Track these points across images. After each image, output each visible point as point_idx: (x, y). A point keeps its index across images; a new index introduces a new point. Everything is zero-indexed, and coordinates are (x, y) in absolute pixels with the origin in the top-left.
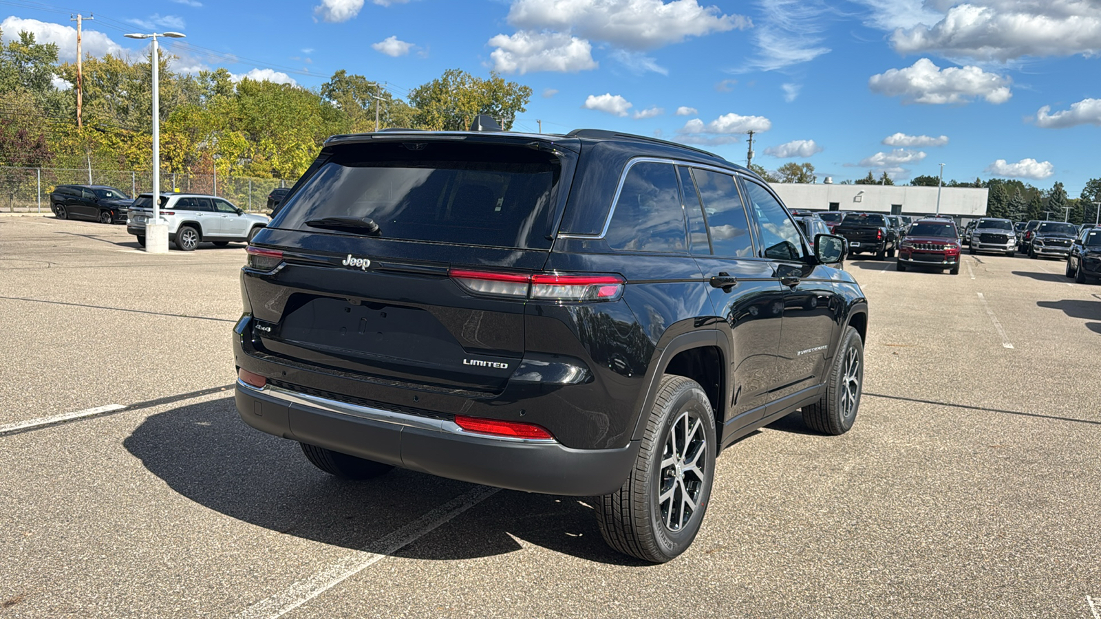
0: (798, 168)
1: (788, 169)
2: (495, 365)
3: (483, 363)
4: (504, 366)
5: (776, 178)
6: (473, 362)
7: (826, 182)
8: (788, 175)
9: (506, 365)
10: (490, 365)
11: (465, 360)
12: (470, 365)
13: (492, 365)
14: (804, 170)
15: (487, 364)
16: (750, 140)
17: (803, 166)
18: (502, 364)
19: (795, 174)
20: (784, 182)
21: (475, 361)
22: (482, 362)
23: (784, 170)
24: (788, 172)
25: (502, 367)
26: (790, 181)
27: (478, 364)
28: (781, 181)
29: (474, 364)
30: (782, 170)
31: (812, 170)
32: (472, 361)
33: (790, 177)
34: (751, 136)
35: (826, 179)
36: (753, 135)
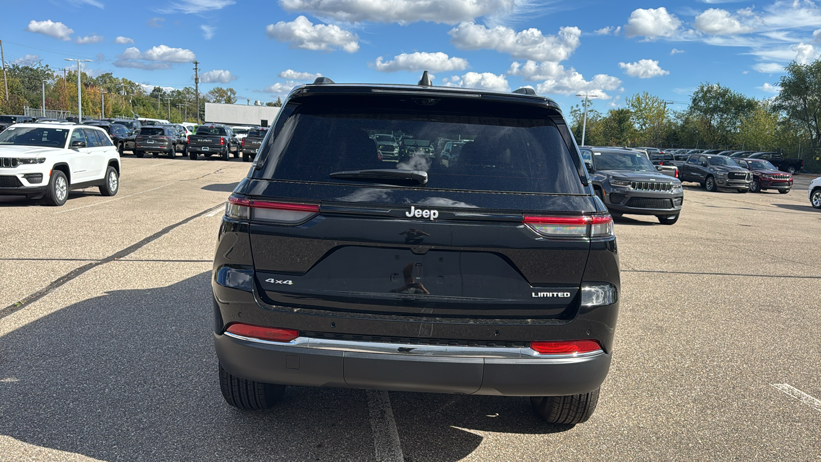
0: (224, 92)
1: (217, 92)
2: (560, 295)
3: (550, 295)
4: (567, 295)
5: (208, 99)
6: (541, 294)
7: (256, 104)
8: (217, 97)
9: (569, 294)
10: (555, 296)
11: (533, 294)
12: (538, 297)
13: (557, 295)
14: (229, 93)
15: (553, 295)
16: (196, 69)
17: (227, 90)
18: (565, 294)
19: (223, 97)
20: (214, 102)
21: (542, 293)
22: (548, 293)
23: (213, 93)
24: (217, 95)
25: (565, 296)
26: (219, 101)
27: (545, 296)
28: (212, 101)
29: (542, 296)
30: (212, 93)
31: (234, 94)
32: (539, 293)
33: (218, 98)
34: (196, 65)
35: (256, 102)
36: (198, 65)
